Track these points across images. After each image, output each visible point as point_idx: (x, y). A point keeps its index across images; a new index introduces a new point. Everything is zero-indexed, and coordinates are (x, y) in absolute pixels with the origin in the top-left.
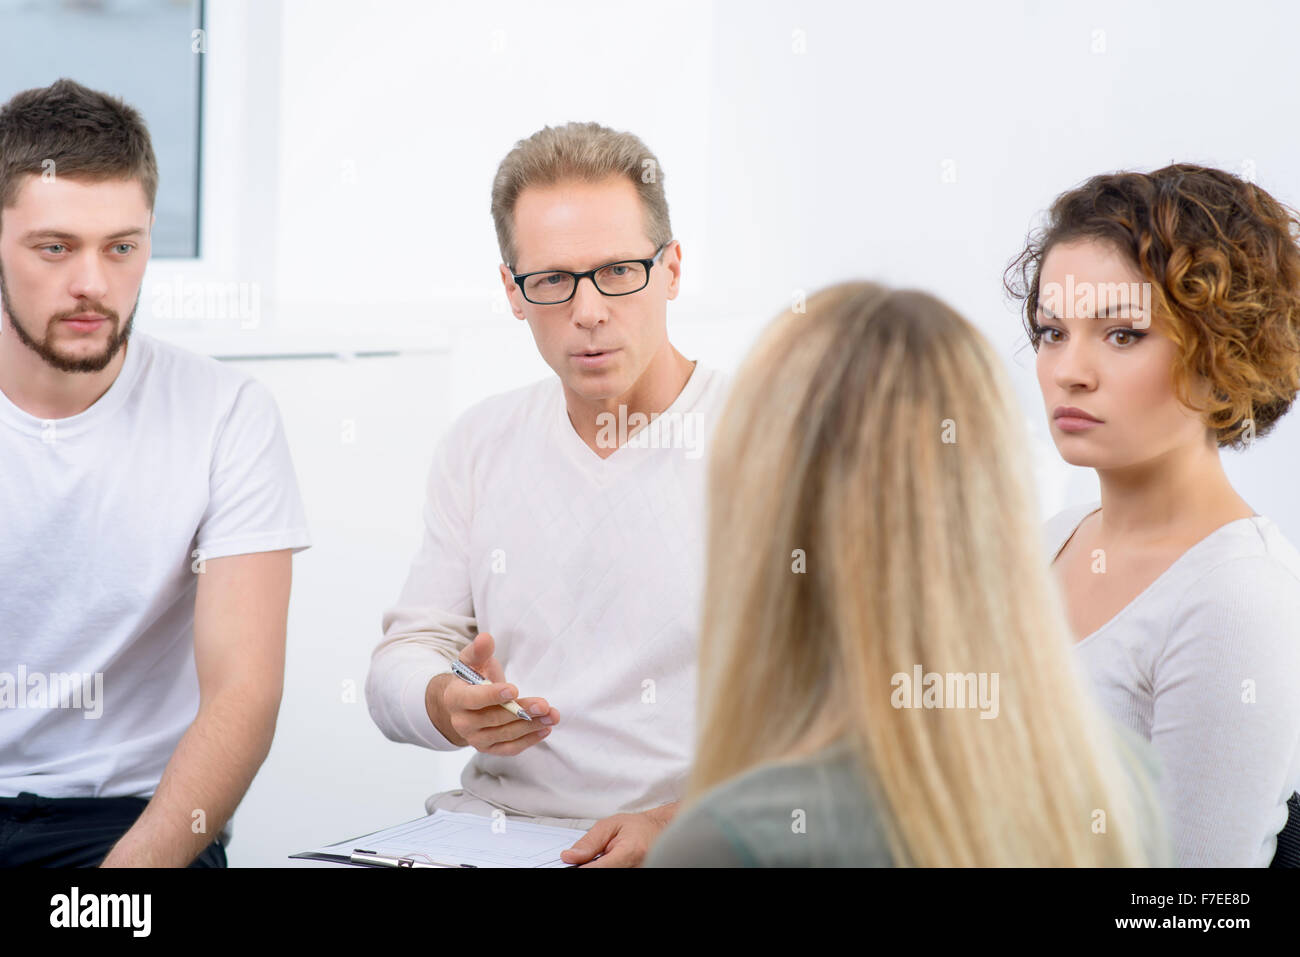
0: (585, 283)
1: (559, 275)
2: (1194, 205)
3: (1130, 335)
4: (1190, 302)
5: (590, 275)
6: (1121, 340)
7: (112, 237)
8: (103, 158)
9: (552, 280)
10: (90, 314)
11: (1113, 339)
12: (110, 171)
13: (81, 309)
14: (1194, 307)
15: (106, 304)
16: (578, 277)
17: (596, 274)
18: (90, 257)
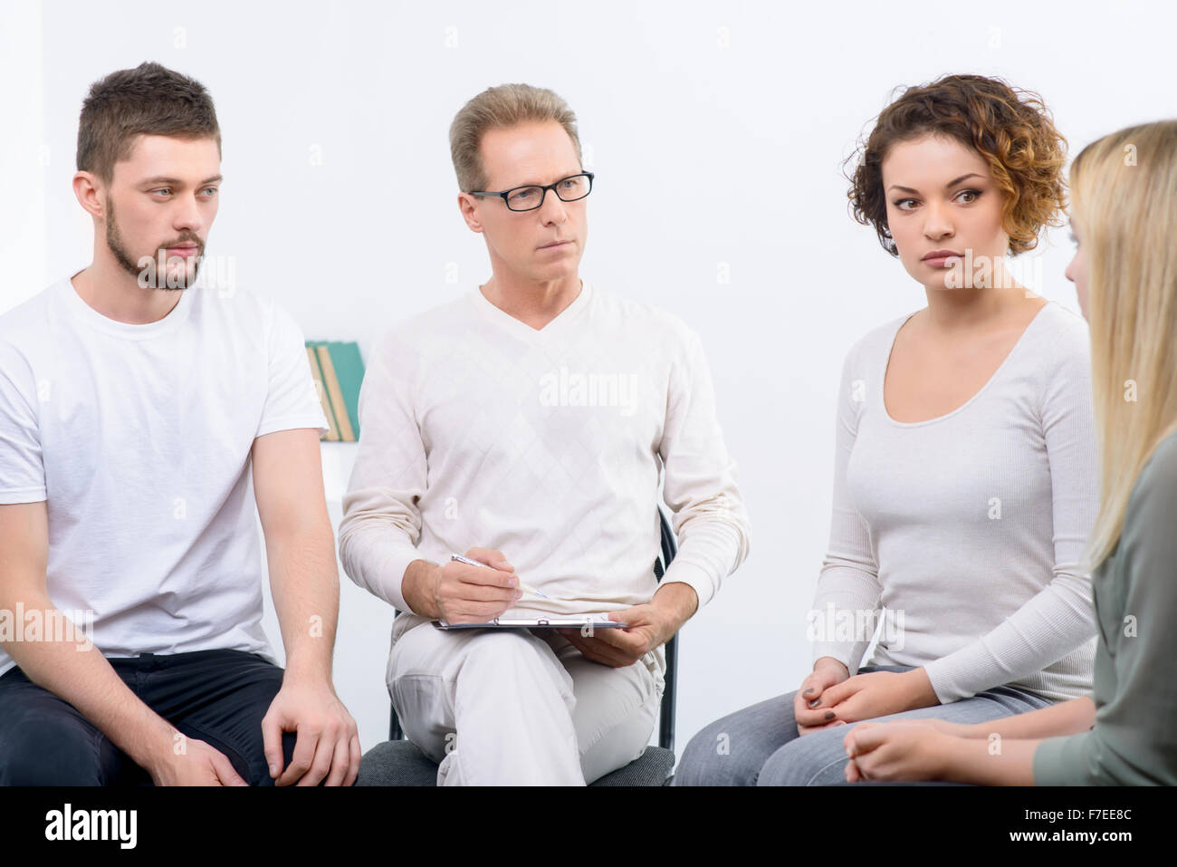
0: (550, 193)
1: (529, 190)
2: (999, 103)
3: (974, 194)
4: (1017, 165)
5: (554, 187)
6: (967, 198)
7: (204, 182)
8: (198, 121)
9: (523, 194)
10: (190, 243)
11: (961, 199)
12: (205, 132)
13: (183, 239)
14: (1019, 168)
15: (199, 234)
16: (545, 189)
17: (558, 187)
18: (189, 197)
